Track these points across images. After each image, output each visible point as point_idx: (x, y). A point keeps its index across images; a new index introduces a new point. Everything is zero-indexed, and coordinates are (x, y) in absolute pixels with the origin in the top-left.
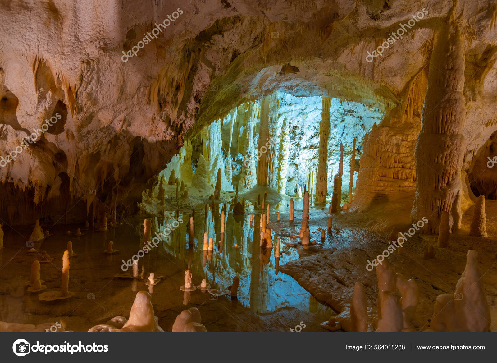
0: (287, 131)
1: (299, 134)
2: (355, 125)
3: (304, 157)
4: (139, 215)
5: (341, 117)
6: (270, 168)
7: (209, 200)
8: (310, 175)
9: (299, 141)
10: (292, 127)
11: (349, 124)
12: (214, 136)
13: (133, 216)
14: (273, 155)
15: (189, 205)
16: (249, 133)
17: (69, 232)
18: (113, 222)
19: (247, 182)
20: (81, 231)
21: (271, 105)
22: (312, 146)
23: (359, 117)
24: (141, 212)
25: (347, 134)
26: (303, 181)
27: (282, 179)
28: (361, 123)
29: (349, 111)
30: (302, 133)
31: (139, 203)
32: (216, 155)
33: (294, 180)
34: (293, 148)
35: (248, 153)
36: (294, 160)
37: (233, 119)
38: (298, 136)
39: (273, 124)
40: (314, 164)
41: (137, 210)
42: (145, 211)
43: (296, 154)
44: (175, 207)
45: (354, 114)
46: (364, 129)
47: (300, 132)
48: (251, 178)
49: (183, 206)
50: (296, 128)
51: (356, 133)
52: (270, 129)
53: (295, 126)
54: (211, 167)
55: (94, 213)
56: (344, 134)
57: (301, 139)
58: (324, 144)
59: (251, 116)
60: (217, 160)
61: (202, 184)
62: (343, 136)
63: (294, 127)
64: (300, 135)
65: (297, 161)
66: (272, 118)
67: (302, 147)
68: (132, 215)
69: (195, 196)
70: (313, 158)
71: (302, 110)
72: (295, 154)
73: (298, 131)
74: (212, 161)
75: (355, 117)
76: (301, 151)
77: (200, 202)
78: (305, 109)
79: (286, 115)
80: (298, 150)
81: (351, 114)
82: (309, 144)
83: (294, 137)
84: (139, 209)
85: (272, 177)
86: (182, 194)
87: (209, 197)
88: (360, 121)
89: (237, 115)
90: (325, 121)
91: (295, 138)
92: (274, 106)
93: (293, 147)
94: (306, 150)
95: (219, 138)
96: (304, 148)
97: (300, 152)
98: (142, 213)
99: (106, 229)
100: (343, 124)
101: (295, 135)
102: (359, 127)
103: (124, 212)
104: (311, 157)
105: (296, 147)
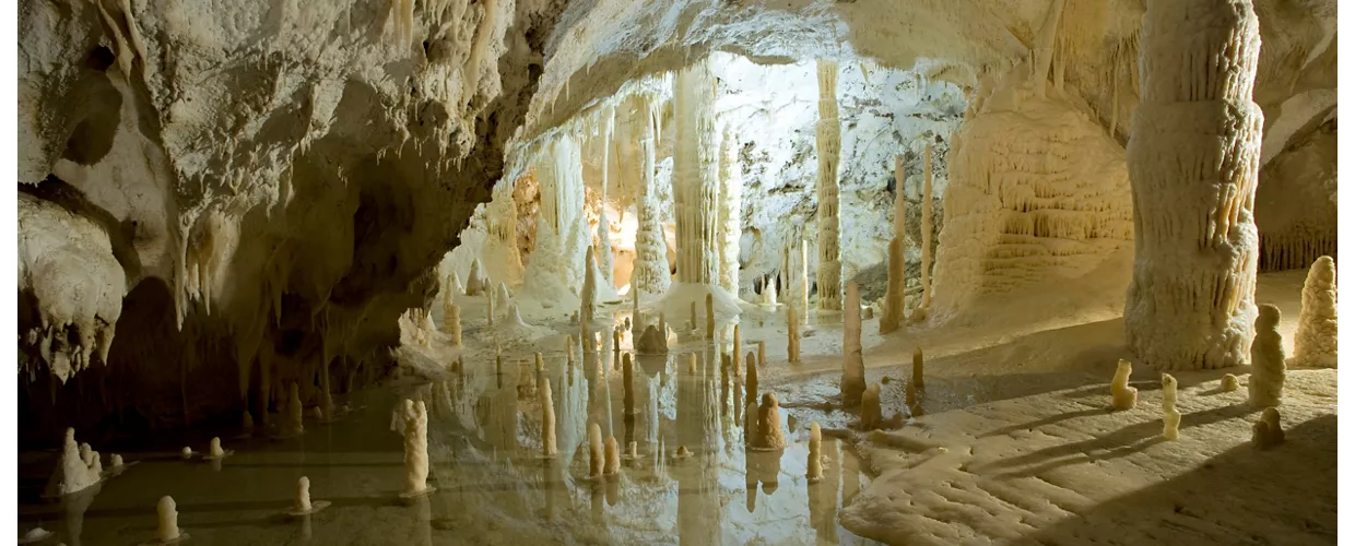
0: (733, 154)
1: (760, 159)
2: (880, 133)
3: (772, 210)
4: (396, 378)
5: (848, 116)
6: (705, 238)
7: (571, 325)
8: (787, 251)
9: (760, 176)
10: (742, 145)
11: (866, 131)
12: (564, 177)
13: (380, 385)
14: (711, 208)
15: (525, 341)
16: (645, 165)
17: (188, 450)
18: (322, 408)
19: (649, 277)
20: (221, 445)
21: (699, 90)
22: (788, 186)
23: (888, 115)
24: (400, 371)
25: (863, 155)
26: (772, 266)
27: (731, 264)
28: (893, 129)
29: (866, 103)
30: (765, 157)
31: (393, 348)
32: (573, 219)
33: (752, 265)
34: (747, 194)
35: (647, 210)
36: (750, 220)
37: (607, 133)
38: (756, 166)
39: (707, 135)
40: (795, 227)
41: (389, 366)
42: (413, 368)
43: (755, 206)
44: (489, 350)
45: (878, 108)
46: (900, 142)
47: (761, 155)
48: (657, 267)
49: (508, 346)
50: (749, 146)
51: (883, 152)
52: (701, 147)
53: (749, 142)
54: (564, 248)
55: (266, 387)
56: (857, 154)
57: (762, 170)
58: (831, 174)
59: (648, 125)
60: (577, 230)
61: (549, 288)
62: (856, 160)
63: (746, 144)
64: (761, 163)
65: (756, 221)
66: (703, 120)
67: (766, 190)
68: (376, 380)
69: (535, 316)
70: (792, 213)
71: (765, 103)
72: (751, 207)
73: (755, 153)
74: (565, 232)
75: (879, 115)
76: (766, 198)
77: (550, 332)
78: (770, 102)
79: (728, 117)
80: (758, 196)
81: (871, 108)
82: (781, 183)
83: (747, 168)
84: (396, 364)
85: (713, 258)
86: (504, 316)
87: (569, 318)
88: (890, 124)
89: (616, 126)
90: (827, 120)
91: (749, 170)
92: (706, 92)
93: (747, 191)
94: (777, 196)
95: (577, 181)
96: (772, 191)
97: (763, 201)
98: (405, 374)
99: (301, 429)
100: (852, 131)
101: (751, 163)
102: (890, 137)
103: (353, 374)
104: (788, 210)
105: (753, 190)
